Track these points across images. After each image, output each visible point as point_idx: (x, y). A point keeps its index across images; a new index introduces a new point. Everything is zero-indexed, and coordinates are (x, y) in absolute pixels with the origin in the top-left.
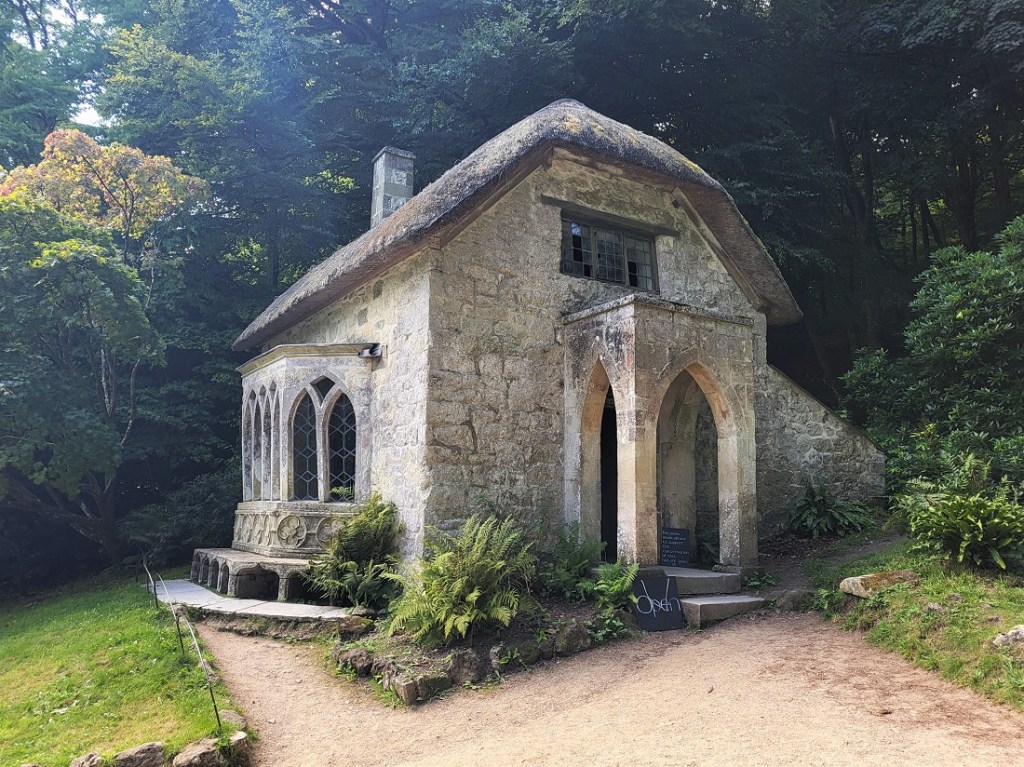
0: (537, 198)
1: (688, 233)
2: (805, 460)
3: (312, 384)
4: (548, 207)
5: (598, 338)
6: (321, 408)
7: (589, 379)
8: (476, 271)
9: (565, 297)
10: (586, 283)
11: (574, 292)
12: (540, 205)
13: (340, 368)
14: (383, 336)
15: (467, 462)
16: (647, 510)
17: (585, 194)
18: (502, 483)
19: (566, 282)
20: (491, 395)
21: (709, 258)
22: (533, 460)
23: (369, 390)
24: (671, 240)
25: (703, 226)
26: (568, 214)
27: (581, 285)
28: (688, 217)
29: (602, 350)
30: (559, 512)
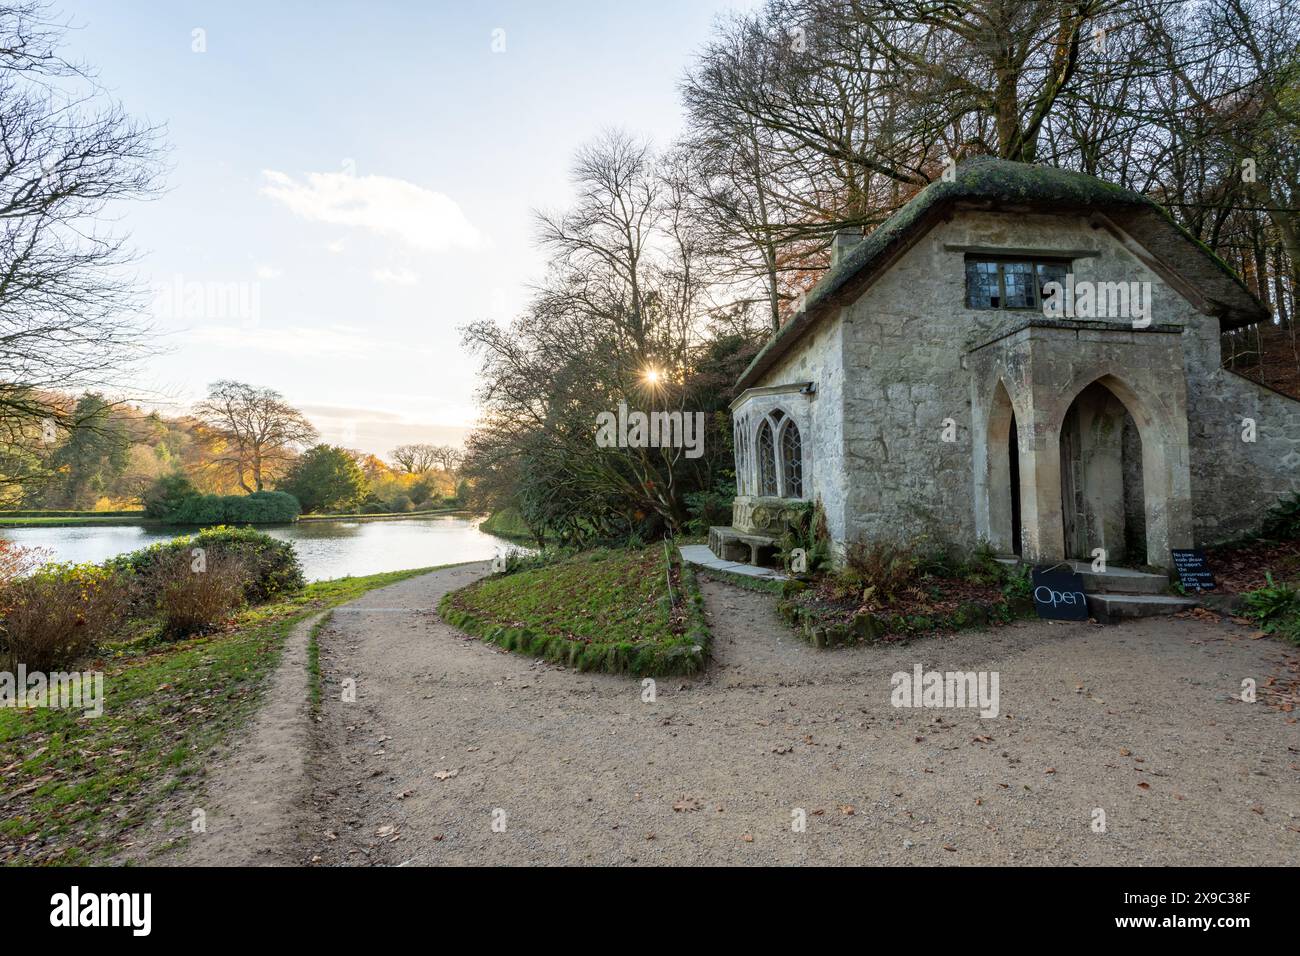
0: (940, 249)
1: (1112, 252)
2: (1282, 464)
3: (770, 414)
4: (951, 254)
5: (998, 361)
6: (776, 431)
7: (992, 397)
8: (881, 318)
9: (970, 329)
10: (992, 314)
11: (979, 323)
12: (942, 254)
13: (787, 402)
14: (816, 376)
15: (879, 469)
16: (1051, 512)
17: (989, 237)
18: (913, 486)
19: (969, 316)
20: (899, 416)
21: (1140, 270)
22: (942, 468)
23: (809, 417)
24: (1090, 261)
25: (1131, 241)
26: (973, 256)
27: (984, 316)
28: (1109, 235)
29: (1003, 371)
30: (970, 511)
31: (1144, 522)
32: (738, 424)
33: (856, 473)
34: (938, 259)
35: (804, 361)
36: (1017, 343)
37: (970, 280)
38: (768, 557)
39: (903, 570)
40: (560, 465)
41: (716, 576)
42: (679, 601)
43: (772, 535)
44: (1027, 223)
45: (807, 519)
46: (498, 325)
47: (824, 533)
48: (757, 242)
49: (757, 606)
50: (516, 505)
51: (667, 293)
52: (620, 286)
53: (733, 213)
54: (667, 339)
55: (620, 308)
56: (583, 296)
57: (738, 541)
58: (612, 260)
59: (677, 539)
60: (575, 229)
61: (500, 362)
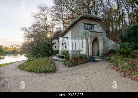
2: (111, 46)
7: (86, 39)
8: (75, 30)
9: (84, 32)
16: (91, 51)
17: (86, 22)
19: (84, 30)
21: (100, 26)
24: (95, 25)
25: (99, 23)
26: (85, 24)
27: (86, 30)
28: (97, 23)
29: (87, 36)
31: (99, 52)
34: (81, 24)
35: (67, 34)
37: (84, 26)
38: (63, 57)
39: (77, 58)
40: (36, 47)
41: (56, 60)
42: (52, 63)
43: (63, 55)
44: (90, 21)
45: (67, 53)
46: (26, 28)
47: (69, 54)
48: (62, 20)
49: (62, 63)
50: (29, 52)
51: (50, 25)
52: (44, 24)
53: (59, 16)
54: (50, 31)
55: (44, 27)
56: (39, 25)
57: (59, 56)
58: (43, 20)
59: (52, 56)
60: (38, 16)
61: (27, 33)
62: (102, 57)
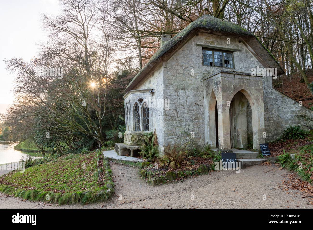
0: (195, 45)
1: (244, 50)
2: (287, 117)
3: (138, 100)
4: (198, 47)
5: (212, 84)
6: (140, 106)
7: (210, 96)
8: (176, 67)
9: (204, 72)
10: (210, 68)
11: (207, 71)
12: (195, 47)
13: (145, 96)
14: (154, 87)
15: (175, 120)
16: (227, 133)
17: (210, 42)
18: (186, 126)
19: (204, 68)
20: (182, 102)
21: (252, 57)
22: (195, 119)
24: (238, 53)
25: (249, 47)
26: (205, 48)
27: (209, 68)
28: (244, 45)
29: (213, 87)
30: (203, 134)
31: (252, 135)
32: (126, 104)
33: (168, 121)
34: (194, 48)
35: (150, 81)
36: (217, 78)
37: (204, 56)
38: (136, 153)
39: (183, 155)
40: (52, 120)
41: (117, 162)
42: (102, 173)
43: (138, 145)
44: (221, 39)
45: (151, 138)
46: (24, 60)
47: (156, 143)
48: (134, 36)
49: (133, 172)
50: (32, 137)
51: (100, 52)
52: (80, 48)
53: (125, 24)
54: (99, 70)
55: (80, 57)
56: (64, 51)
57: (126, 148)
58: (76, 37)
59: (102, 148)
60: (60, 24)
61: (25, 76)
62: (260, 152)
